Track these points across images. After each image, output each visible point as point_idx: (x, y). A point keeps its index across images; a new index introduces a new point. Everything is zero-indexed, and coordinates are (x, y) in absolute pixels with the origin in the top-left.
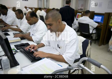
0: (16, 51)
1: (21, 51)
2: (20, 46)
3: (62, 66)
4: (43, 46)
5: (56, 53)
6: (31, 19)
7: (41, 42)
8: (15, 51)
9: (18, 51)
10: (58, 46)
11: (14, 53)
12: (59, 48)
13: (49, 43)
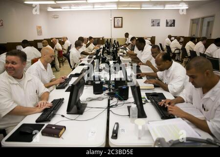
0: (146, 101)
1: (152, 102)
2: (151, 95)
3: (200, 136)
4: (182, 101)
5: (199, 116)
6: (163, 63)
7: (180, 96)
8: (144, 100)
9: (149, 101)
10: (203, 106)
11: (143, 102)
12: (205, 109)
13: (191, 99)
